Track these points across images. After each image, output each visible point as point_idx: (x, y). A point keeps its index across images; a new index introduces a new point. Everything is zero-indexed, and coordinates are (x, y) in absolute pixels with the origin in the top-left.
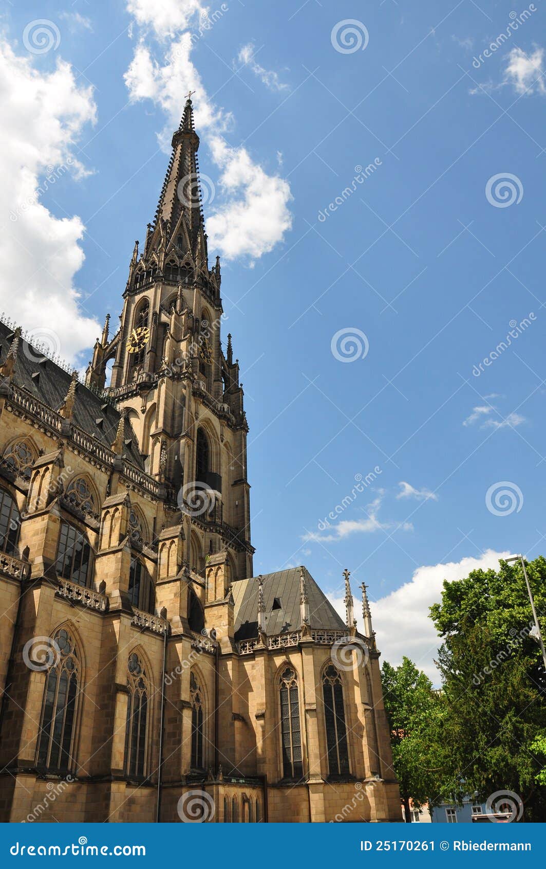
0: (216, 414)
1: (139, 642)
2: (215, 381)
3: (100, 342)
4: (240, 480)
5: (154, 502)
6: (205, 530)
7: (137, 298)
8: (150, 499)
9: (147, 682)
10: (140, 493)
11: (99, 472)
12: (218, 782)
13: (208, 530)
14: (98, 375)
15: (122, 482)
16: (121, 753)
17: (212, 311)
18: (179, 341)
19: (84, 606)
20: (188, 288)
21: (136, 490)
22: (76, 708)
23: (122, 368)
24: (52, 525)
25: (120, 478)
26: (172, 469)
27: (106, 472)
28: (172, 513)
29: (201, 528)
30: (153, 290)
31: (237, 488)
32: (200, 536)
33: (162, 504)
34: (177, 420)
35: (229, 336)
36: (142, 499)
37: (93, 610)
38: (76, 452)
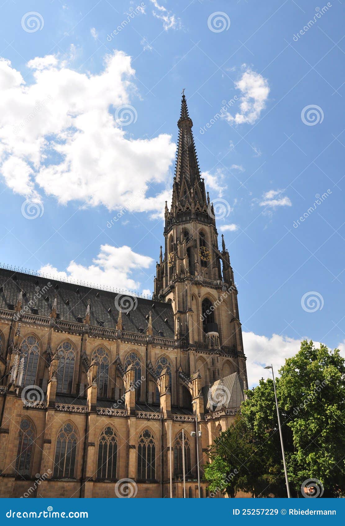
0: (213, 288)
1: (147, 425)
2: (213, 268)
3: (159, 263)
4: (234, 319)
5: (175, 350)
6: (209, 354)
7: (169, 235)
8: (172, 349)
9: (154, 441)
10: (166, 348)
11: (140, 347)
12: (178, 481)
13: (211, 354)
14: (159, 281)
15: (154, 347)
16: (133, 472)
17: (207, 228)
18: (182, 259)
19: (117, 416)
20: (189, 223)
21: (163, 348)
22: (117, 456)
23: (167, 276)
24: (94, 390)
25: (152, 345)
26: (185, 329)
27: (144, 346)
28: (186, 352)
29: (206, 354)
30: (172, 231)
31: (232, 323)
32: (205, 357)
33: (179, 350)
34: (185, 303)
35: (222, 236)
36: (167, 351)
37: (121, 417)
38: (126, 342)
